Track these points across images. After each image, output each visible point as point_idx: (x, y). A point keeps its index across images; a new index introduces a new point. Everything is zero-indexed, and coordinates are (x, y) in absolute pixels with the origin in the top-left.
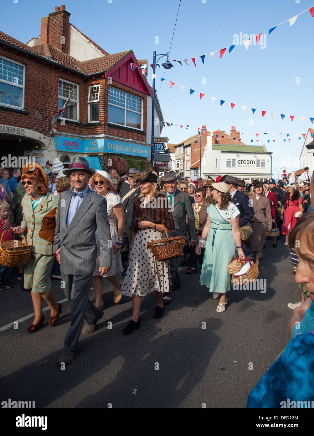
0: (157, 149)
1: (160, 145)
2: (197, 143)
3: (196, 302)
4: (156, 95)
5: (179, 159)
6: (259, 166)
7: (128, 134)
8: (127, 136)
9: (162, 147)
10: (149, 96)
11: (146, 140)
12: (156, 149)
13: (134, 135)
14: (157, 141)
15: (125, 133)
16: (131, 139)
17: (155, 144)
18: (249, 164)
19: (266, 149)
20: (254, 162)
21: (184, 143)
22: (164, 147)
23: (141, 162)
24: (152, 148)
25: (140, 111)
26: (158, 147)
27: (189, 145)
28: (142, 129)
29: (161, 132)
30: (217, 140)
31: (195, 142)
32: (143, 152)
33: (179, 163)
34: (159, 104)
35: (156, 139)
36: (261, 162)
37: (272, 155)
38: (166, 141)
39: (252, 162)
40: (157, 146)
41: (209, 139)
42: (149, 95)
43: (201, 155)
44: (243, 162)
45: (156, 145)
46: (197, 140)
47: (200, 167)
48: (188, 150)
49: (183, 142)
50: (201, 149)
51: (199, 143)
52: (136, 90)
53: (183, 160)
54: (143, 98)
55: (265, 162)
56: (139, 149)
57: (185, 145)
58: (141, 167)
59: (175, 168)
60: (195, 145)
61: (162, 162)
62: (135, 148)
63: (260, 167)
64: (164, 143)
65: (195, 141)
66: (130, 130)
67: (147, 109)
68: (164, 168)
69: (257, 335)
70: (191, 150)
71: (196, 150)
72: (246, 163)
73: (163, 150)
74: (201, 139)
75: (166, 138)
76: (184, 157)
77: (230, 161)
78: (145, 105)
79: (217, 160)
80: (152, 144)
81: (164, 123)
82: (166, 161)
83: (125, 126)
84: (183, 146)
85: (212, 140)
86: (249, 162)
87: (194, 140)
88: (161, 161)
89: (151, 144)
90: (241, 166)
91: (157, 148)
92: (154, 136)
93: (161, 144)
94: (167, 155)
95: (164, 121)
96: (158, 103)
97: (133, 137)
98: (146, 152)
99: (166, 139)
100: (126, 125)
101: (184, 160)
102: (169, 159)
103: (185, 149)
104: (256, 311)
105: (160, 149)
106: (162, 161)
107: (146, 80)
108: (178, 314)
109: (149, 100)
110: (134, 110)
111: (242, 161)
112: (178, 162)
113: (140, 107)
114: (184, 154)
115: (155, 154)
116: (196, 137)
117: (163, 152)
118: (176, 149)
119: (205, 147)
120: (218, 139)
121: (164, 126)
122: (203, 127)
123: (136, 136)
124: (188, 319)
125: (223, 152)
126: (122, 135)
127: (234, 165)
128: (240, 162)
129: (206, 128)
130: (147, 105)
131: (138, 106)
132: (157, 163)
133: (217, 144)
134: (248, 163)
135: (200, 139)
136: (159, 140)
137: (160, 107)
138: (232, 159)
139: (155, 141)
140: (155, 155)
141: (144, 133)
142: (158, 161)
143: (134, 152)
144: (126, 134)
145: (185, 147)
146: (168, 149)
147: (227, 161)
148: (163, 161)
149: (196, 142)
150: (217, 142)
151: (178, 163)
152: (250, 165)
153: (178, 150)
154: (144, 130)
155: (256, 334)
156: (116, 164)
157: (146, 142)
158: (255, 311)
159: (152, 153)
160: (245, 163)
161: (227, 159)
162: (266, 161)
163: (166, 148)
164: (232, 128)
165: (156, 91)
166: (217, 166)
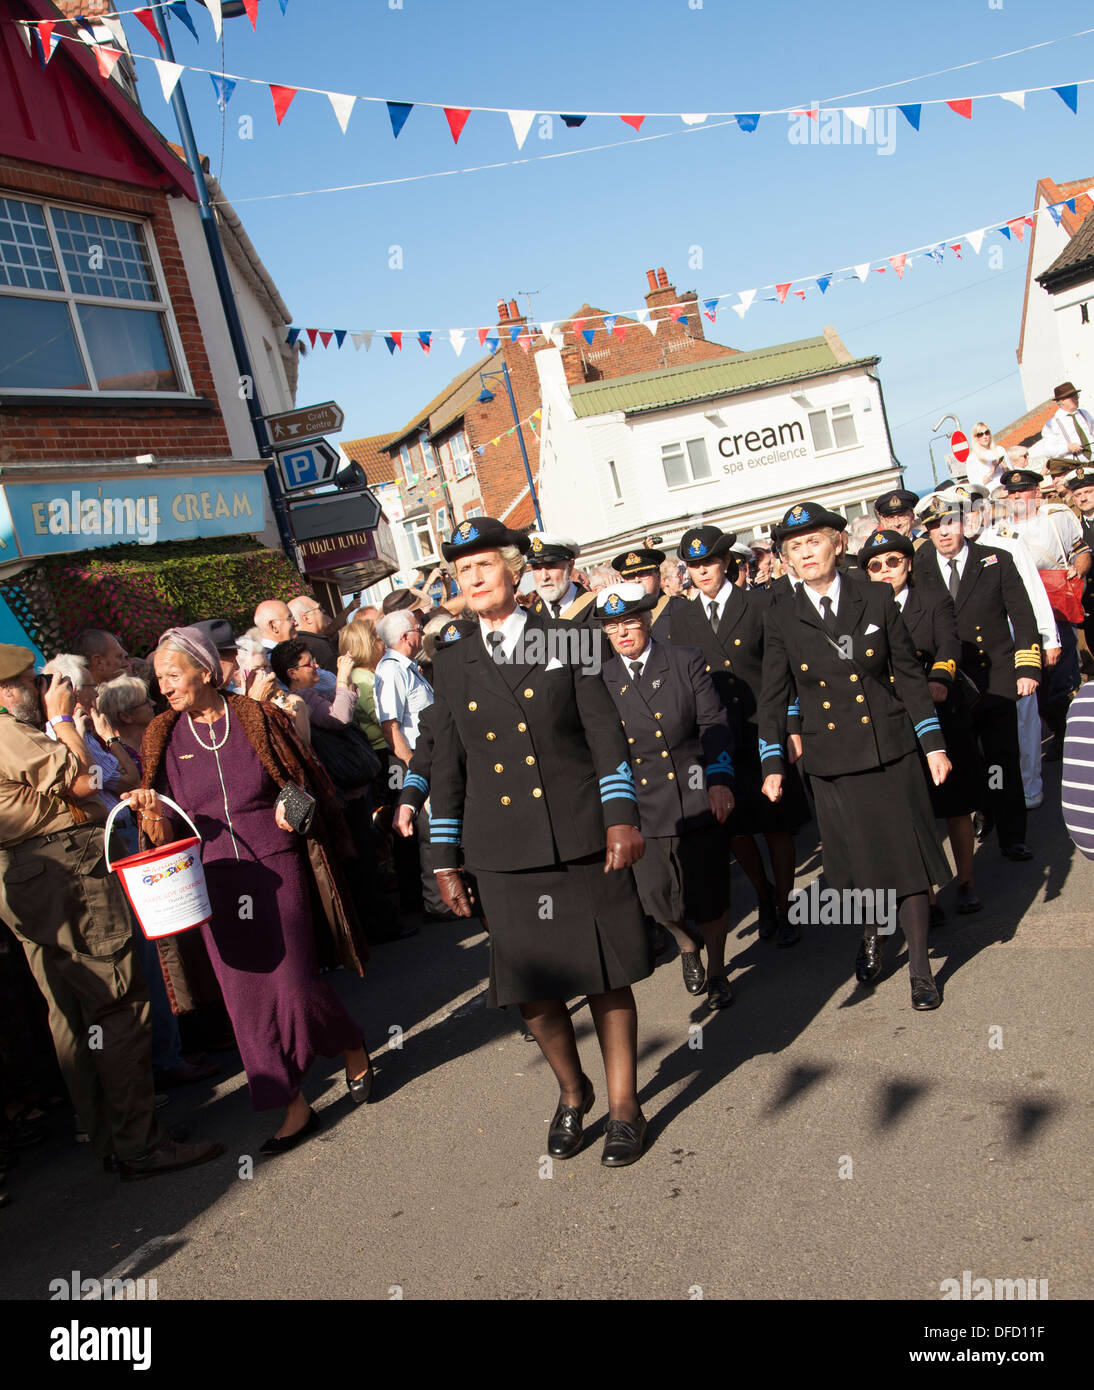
0: (298, 479)
1: (309, 454)
2: (492, 405)
3: (679, 1152)
4: (214, 183)
5: (425, 509)
6: (829, 445)
7: (125, 433)
8: (122, 443)
9: (320, 463)
10: (175, 196)
11: (226, 441)
12: (293, 481)
13: (157, 433)
14: (288, 435)
15: (105, 433)
16: (147, 453)
17: (282, 455)
18: (775, 443)
19: (843, 349)
20: (796, 429)
21: (428, 419)
22: (330, 458)
23: (232, 566)
24: (271, 475)
25: (154, 295)
26: (300, 464)
27: (456, 426)
28: (189, 392)
29: (293, 389)
30: (588, 365)
31: (483, 400)
32: (231, 510)
33: (428, 527)
34: (243, 234)
35: (278, 428)
36: (834, 421)
37: (880, 370)
38: (332, 427)
39: (786, 431)
40: (294, 461)
41: (550, 368)
42: (177, 191)
43: (526, 461)
44: (741, 442)
45: (288, 460)
46: (490, 385)
47: (536, 523)
48: (458, 450)
49: (422, 413)
50: (519, 430)
51: (502, 400)
52: (99, 177)
53: (444, 509)
54: (149, 216)
55: (851, 417)
56: (205, 496)
57: (436, 426)
58: (240, 588)
59: (416, 558)
60: (484, 416)
61: (341, 540)
62: (179, 499)
63: (834, 448)
64: (324, 437)
65: (479, 395)
66: (127, 409)
67: (184, 273)
68: (360, 565)
69: (1003, 1218)
70: (473, 448)
71: (496, 441)
72: (760, 443)
73: (327, 473)
74: (507, 374)
75: (328, 409)
76: (446, 491)
77: (682, 456)
78: (169, 252)
79: (612, 463)
80: (263, 455)
81: (294, 333)
82: (359, 532)
83: (95, 392)
84: (425, 437)
85: (567, 366)
86: (772, 437)
87: (475, 389)
88: (335, 536)
89: (258, 458)
90: (740, 467)
91: (297, 471)
92: (265, 414)
93: (312, 448)
94: (358, 494)
95: (294, 325)
96: (234, 228)
97: (156, 443)
98: (242, 504)
99: (328, 416)
100: (101, 388)
101: (451, 508)
102: (372, 515)
103: (443, 449)
104: (973, 1117)
105: (309, 475)
106: (339, 534)
107: (137, 108)
108: (609, 1234)
109: (186, 222)
110: (121, 296)
111: (736, 439)
112: (423, 522)
113: (149, 273)
114: (444, 478)
115: (293, 506)
116: (483, 371)
117: (333, 488)
118: (396, 459)
119: (536, 414)
120: (594, 357)
121: (303, 349)
122: (503, 310)
123: (167, 433)
124: (660, 1240)
125: (631, 416)
126: (93, 444)
127: (700, 468)
128: (728, 447)
129: (523, 314)
130: (179, 254)
131: (131, 267)
132: (317, 549)
133: (593, 385)
134: (770, 441)
135: (501, 376)
136: (293, 429)
137: (254, 253)
138: (688, 442)
139: (276, 440)
140: (296, 509)
141: (206, 409)
142: (320, 539)
143: (182, 518)
144: (113, 433)
145: (437, 441)
146: (354, 465)
147: (664, 460)
148: (344, 534)
149: (486, 398)
150: (592, 374)
151: (423, 529)
152: (780, 447)
153: (406, 463)
154: (203, 394)
155: (999, 1219)
156: (108, 606)
157: (228, 452)
158: (964, 1120)
159: (275, 505)
160: (751, 445)
161: (663, 448)
162: (856, 410)
163: (344, 463)
164: (653, 283)
165: (207, 160)
166: (619, 495)
